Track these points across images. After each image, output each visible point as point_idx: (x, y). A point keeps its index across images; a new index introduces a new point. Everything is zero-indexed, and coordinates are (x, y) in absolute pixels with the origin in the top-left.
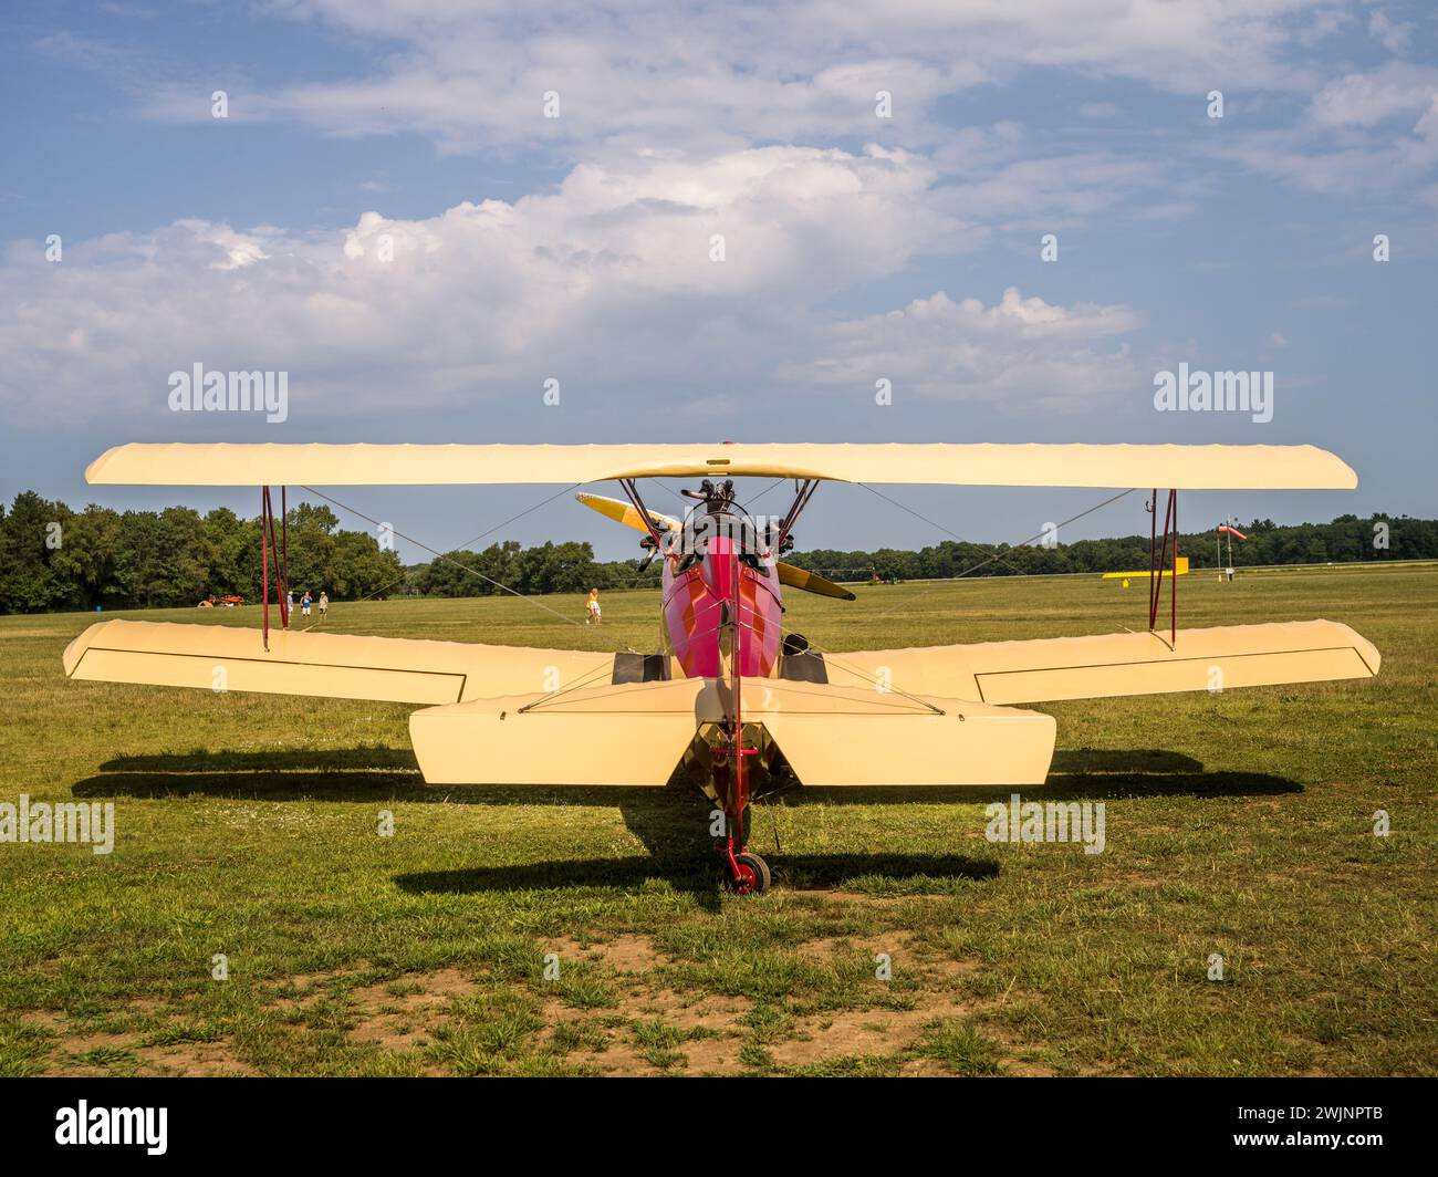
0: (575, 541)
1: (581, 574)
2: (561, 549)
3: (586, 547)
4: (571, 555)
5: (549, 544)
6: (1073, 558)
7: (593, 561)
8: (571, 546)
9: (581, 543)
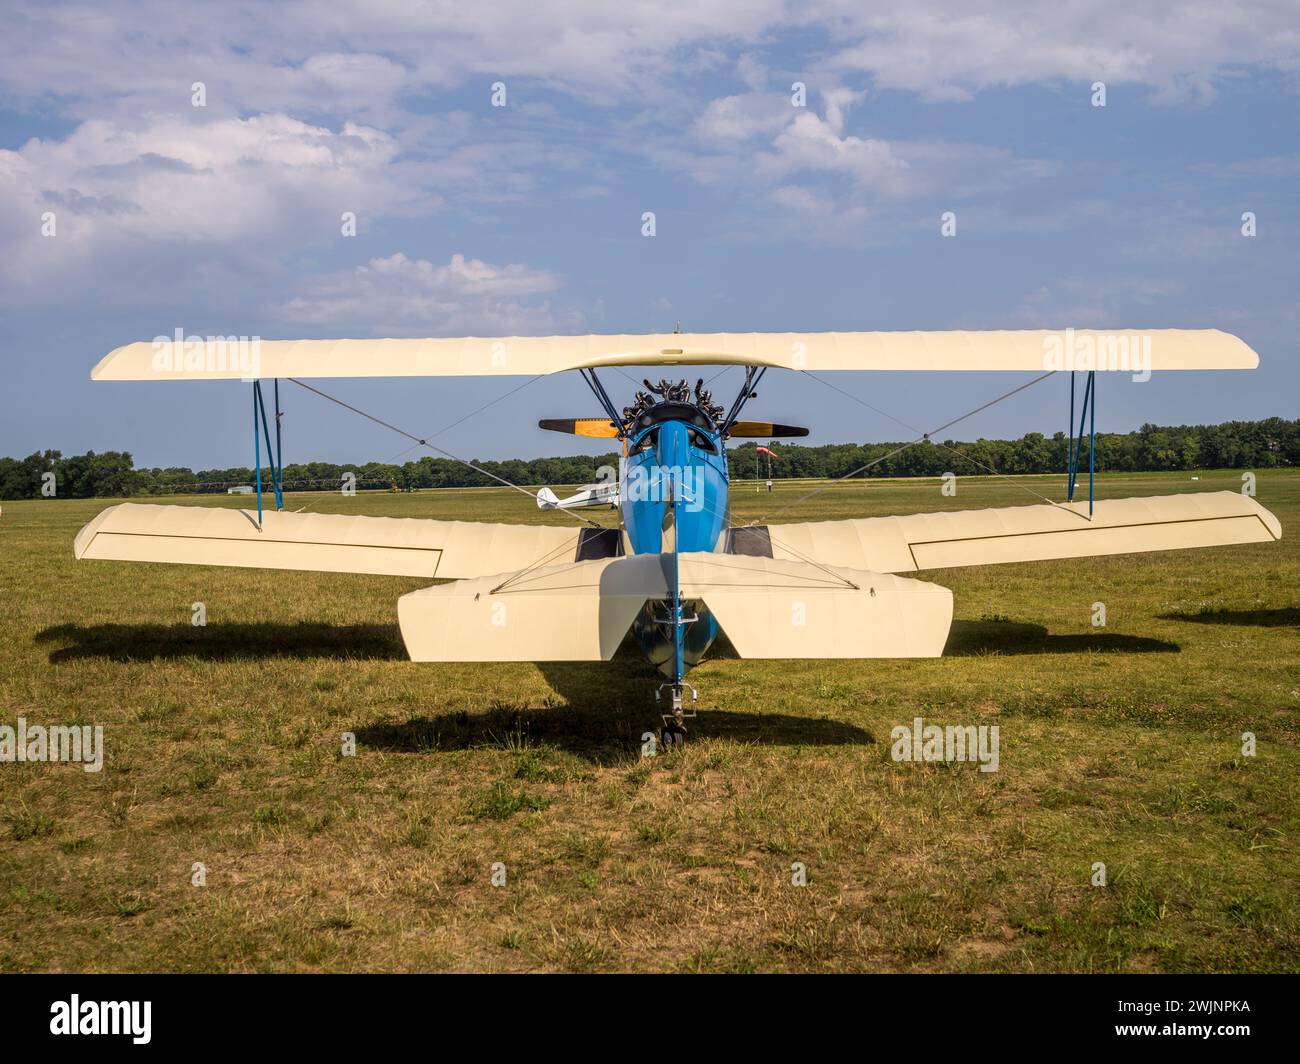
0: (116, 451)
1: (122, 480)
2: (101, 458)
3: (126, 456)
4: (113, 464)
5: (90, 454)
6: (533, 473)
7: (132, 469)
8: (112, 456)
9: (121, 453)
